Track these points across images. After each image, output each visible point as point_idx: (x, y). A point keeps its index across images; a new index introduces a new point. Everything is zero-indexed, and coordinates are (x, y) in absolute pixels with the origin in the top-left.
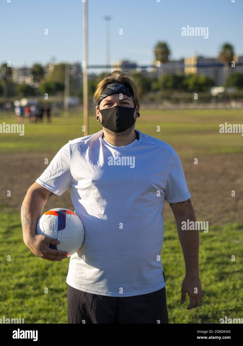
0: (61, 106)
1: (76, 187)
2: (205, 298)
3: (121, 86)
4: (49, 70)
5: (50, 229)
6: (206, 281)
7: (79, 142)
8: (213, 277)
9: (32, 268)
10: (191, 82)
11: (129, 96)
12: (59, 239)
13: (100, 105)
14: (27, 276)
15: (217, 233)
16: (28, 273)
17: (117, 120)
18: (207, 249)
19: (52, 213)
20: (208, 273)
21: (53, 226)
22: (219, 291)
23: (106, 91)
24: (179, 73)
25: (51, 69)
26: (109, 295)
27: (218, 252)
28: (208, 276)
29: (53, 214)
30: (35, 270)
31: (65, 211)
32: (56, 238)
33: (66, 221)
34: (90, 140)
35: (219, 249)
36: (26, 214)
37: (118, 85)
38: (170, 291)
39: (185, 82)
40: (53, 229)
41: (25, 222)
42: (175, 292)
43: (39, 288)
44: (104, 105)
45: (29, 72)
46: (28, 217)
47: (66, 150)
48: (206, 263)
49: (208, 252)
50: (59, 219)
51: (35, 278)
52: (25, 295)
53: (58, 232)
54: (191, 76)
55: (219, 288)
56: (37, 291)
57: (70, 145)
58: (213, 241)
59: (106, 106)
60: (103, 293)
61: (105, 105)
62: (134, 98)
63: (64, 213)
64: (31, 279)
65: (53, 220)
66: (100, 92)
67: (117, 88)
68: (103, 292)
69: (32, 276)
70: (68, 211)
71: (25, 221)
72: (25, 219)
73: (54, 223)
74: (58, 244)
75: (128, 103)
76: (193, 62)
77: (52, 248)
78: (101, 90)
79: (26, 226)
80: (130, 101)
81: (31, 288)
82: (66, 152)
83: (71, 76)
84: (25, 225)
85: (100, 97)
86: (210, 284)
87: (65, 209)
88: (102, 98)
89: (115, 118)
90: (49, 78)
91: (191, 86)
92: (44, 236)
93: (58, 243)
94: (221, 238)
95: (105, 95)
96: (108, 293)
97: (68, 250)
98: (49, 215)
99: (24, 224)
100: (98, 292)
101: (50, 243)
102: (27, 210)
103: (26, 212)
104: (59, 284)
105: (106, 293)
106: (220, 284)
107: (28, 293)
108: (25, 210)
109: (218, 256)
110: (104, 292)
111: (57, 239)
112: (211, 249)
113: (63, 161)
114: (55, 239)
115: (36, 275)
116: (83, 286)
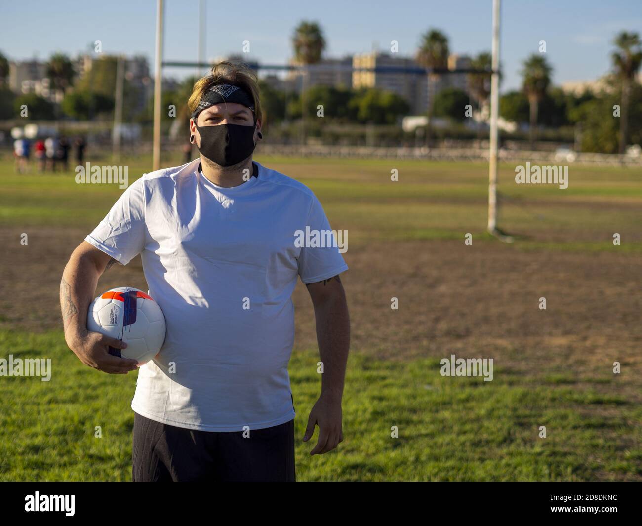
0: (105, 140)
1: (156, 252)
2: (365, 475)
3: (234, 89)
4: (83, 70)
5: (111, 322)
6: (369, 447)
7: (160, 176)
8: (381, 442)
9: (56, 420)
10: (363, 103)
11: (247, 106)
12: (124, 340)
13: (197, 117)
14: (47, 434)
15: (395, 374)
16: (49, 430)
17: (227, 149)
18: (374, 398)
19: (113, 296)
20: (374, 435)
21: (116, 318)
22: (390, 464)
23: (209, 96)
24: (340, 85)
25: (88, 66)
26: (204, 429)
27: (394, 404)
28: (372, 441)
29: (116, 299)
30: (61, 424)
31: (135, 293)
32: (120, 337)
33: (137, 309)
34: (179, 174)
35: (396, 398)
36: (70, 296)
37: (229, 87)
38: (305, 462)
39: (352, 103)
40: (116, 322)
41: (69, 309)
42: (312, 465)
43: (69, 452)
44: (205, 119)
45: (42, 71)
46: (74, 300)
47: (139, 189)
48: (370, 421)
49: (376, 402)
50: (126, 306)
51: (61, 438)
52: (43, 464)
53: (125, 327)
54: (364, 90)
55: (391, 459)
56: (66, 459)
57: (146, 182)
58: (386, 386)
59: (209, 121)
60: (194, 425)
61: (207, 120)
62: (254, 109)
63: (133, 296)
64: (55, 439)
65: (116, 308)
66: (199, 98)
67: (227, 92)
68: (194, 423)
69: (56, 434)
70: (140, 293)
71: (68, 307)
72: (68, 304)
73: (118, 313)
74: (124, 348)
75: (245, 119)
76: (370, 63)
77: (113, 355)
78: (201, 94)
79: (71, 317)
80: (248, 114)
81: (54, 453)
82: (138, 193)
83: (125, 81)
84: (68, 315)
85: (199, 105)
86: (374, 454)
87: (136, 290)
88: (202, 108)
89: (223, 145)
90: (83, 83)
91: (363, 113)
92: (101, 335)
93: (124, 346)
94: (401, 382)
95: (208, 104)
96: (203, 426)
97: (138, 358)
98: (110, 300)
99: (67, 312)
100: (185, 424)
101: (110, 347)
102: (71, 289)
103: (70, 292)
104: (104, 447)
105: (199, 426)
106: (393, 454)
107: (49, 461)
108: (69, 289)
109: (394, 409)
110: (196, 424)
111: (121, 340)
112: (381, 399)
113: (132, 207)
114: (119, 339)
115: (63, 432)
116: (161, 414)
